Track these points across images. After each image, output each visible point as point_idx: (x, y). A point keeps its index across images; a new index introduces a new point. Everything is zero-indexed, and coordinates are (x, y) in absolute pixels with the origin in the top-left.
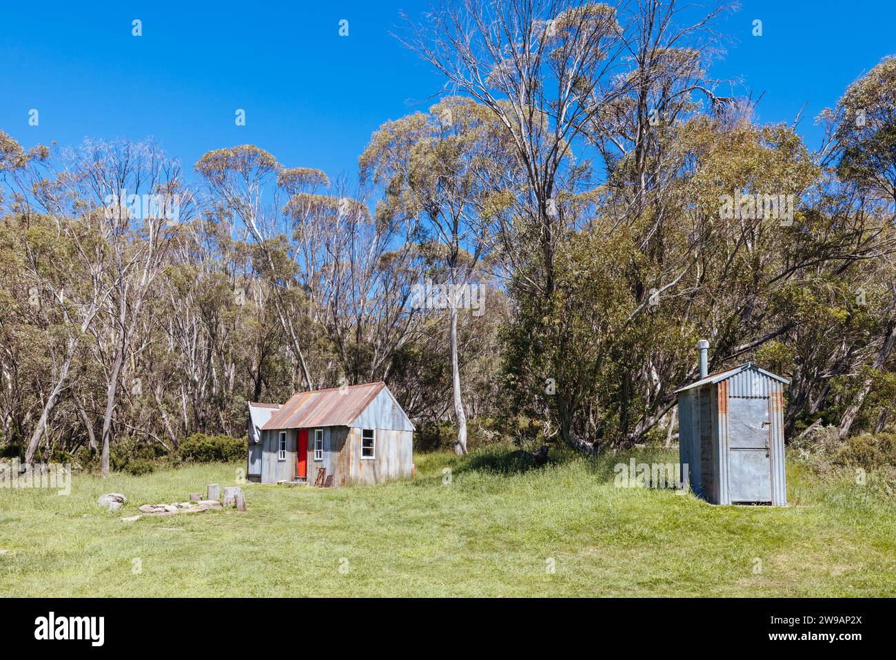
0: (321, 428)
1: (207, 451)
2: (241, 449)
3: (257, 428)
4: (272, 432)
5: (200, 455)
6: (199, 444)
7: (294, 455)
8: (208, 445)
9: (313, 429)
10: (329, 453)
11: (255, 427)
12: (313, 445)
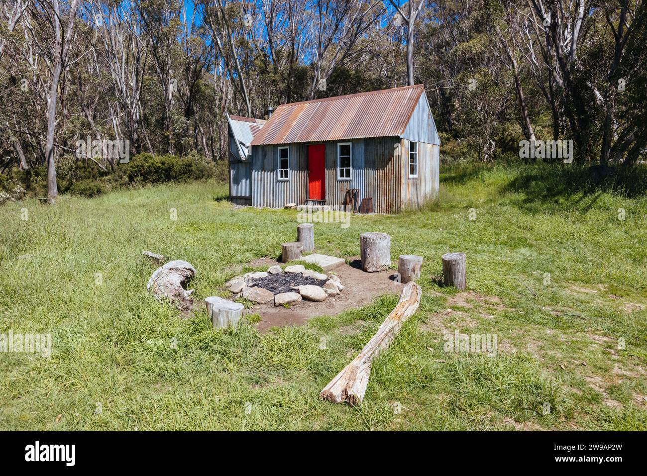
0: (349, 140)
1: (157, 170)
2: (191, 168)
3: (241, 143)
4: (265, 148)
5: (150, 176)
6: (147, 164)
7: (303, 174)
8: (158, 165)
9: (334, 142)
10: (361, 171)
11: (238, 143)
12: (335, 162)
